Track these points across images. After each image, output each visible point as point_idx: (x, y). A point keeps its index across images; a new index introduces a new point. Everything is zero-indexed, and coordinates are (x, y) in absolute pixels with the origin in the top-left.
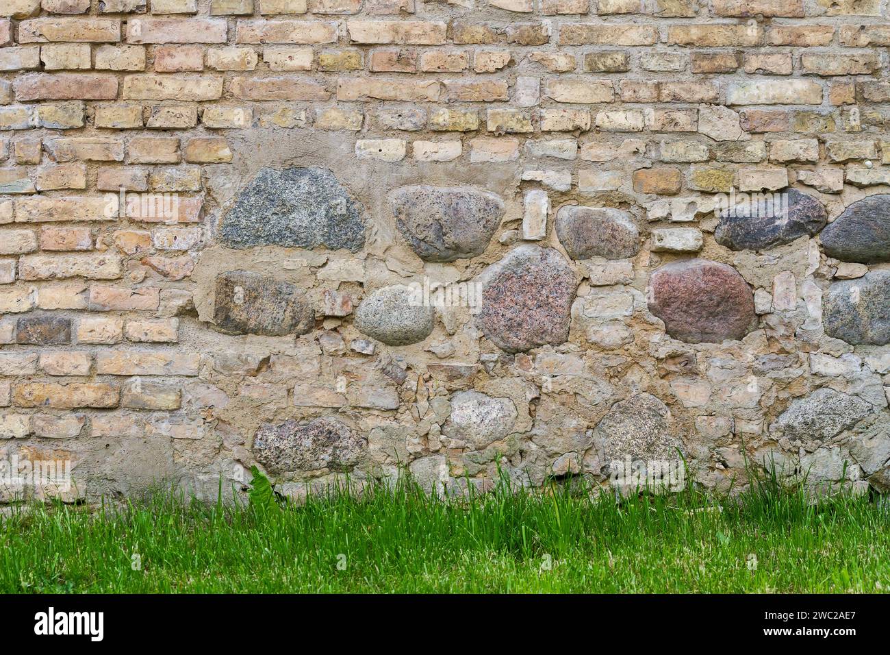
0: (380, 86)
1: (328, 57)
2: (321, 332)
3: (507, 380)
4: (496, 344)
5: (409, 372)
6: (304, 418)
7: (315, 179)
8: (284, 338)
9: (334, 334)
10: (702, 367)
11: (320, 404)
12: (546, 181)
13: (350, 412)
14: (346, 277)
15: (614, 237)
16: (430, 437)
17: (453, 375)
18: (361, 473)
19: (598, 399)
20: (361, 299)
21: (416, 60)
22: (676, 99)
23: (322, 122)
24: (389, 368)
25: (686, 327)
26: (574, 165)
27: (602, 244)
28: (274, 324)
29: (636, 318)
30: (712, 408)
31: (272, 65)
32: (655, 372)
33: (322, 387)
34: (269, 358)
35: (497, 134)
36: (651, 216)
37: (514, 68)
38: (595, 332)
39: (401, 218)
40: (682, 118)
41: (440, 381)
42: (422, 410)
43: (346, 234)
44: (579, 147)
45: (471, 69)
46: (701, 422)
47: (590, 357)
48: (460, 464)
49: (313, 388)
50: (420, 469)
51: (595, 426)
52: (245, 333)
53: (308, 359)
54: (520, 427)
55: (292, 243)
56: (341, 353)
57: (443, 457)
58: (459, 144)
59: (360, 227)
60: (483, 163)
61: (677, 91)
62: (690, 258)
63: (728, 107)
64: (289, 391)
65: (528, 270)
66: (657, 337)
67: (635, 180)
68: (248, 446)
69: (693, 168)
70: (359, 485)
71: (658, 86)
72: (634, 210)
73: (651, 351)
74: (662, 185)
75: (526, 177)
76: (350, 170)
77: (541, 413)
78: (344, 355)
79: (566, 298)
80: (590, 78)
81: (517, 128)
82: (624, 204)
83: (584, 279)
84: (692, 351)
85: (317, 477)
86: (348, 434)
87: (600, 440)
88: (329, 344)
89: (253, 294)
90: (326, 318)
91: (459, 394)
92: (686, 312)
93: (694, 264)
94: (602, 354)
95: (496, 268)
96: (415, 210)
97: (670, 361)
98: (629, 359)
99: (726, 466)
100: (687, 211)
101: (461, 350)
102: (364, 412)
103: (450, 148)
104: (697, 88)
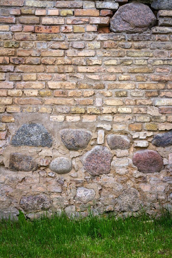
0: (57, 101)
1: (42, 92)
2: (40, 170)
3: (93, 184)
4: (90, 174)
5: (65, 182)
6: (34, 195)
7: (38, 127)
8: (29, 172)
9: (43, 171)
10: (148, 180)
11: (39, 191)
12: (104, 128)
13: (48, 193)
14: (47, 155)
15: (123, 143)
16: (71, 200)
17: (77, 182)
18: (51, 211)
19: (119, 189)
20: (51, 161)
21: (67, 93)
22: (141, 104)
23: (40, 111)
24: (59, 181)
25: (144, 169)
26: (112, 123)
27: (120, 145)
28: (26, 168)
29: (129, 166)
30: (151, 192)
31: (26, 95)
32: (135, 182)
33: (40, 186)
34: (25, 178)
35: (90, 114)
36: (134, 137)
37: (95, 96)
38: (118, 170)
39: (63, 138)
40: (142, 110)
41: (73, 185)
42: (68, 193)
43: (47, 143)
44: (113, 118)
45: (83, 96)
46: (148, 196)
47: (116, 177)
48: (79, 208)
49: (37, 187)
50: (68, 209)
51: (118, 197)
52: (18, 170)
53: (36, 178)
54: (96, 197)
55: (31, 145)
56: (45, 176)
57: (74, 206)
58: (79, 117)
59: (51, 140)
60: (86, 122)
61: (141, 102)
62: (145, 149)
63: (155, 106)
64: (30, 187)
65: (99, 153)
66: (135, 172)
67: (129, 127)
68: (18, 203)
69: (145, 124)
70: (50, 214)
71: (136, 101)
72: (129, 135)
73: (134, 175)
74: (137, 129)
75: (98, 126)
76: (48, 124)
77: (102, 194)
78: (46, 177)
79: (110, 161)
80: (116, 98)
81: (96, 112)
82: (126, 134)
83: (115, 155)
84: (145, 176)
85: (38, 212)
86: (47, 200)
87: (119, 201)
88: (42, 174)
89: (20, 160)
90: (41, 166)
91: (79, 188)
92: (144, 164)
93: (146, 151)
94: (120, 177)
95: (90, 152)
96: (67, 136)
97: (139, 179)
98: (128, 178)
99: (155, 209)
100: (144, 136)
101: (80, 175)
102: (52, 193)
103: (77, 118)
104: (147, 101)
